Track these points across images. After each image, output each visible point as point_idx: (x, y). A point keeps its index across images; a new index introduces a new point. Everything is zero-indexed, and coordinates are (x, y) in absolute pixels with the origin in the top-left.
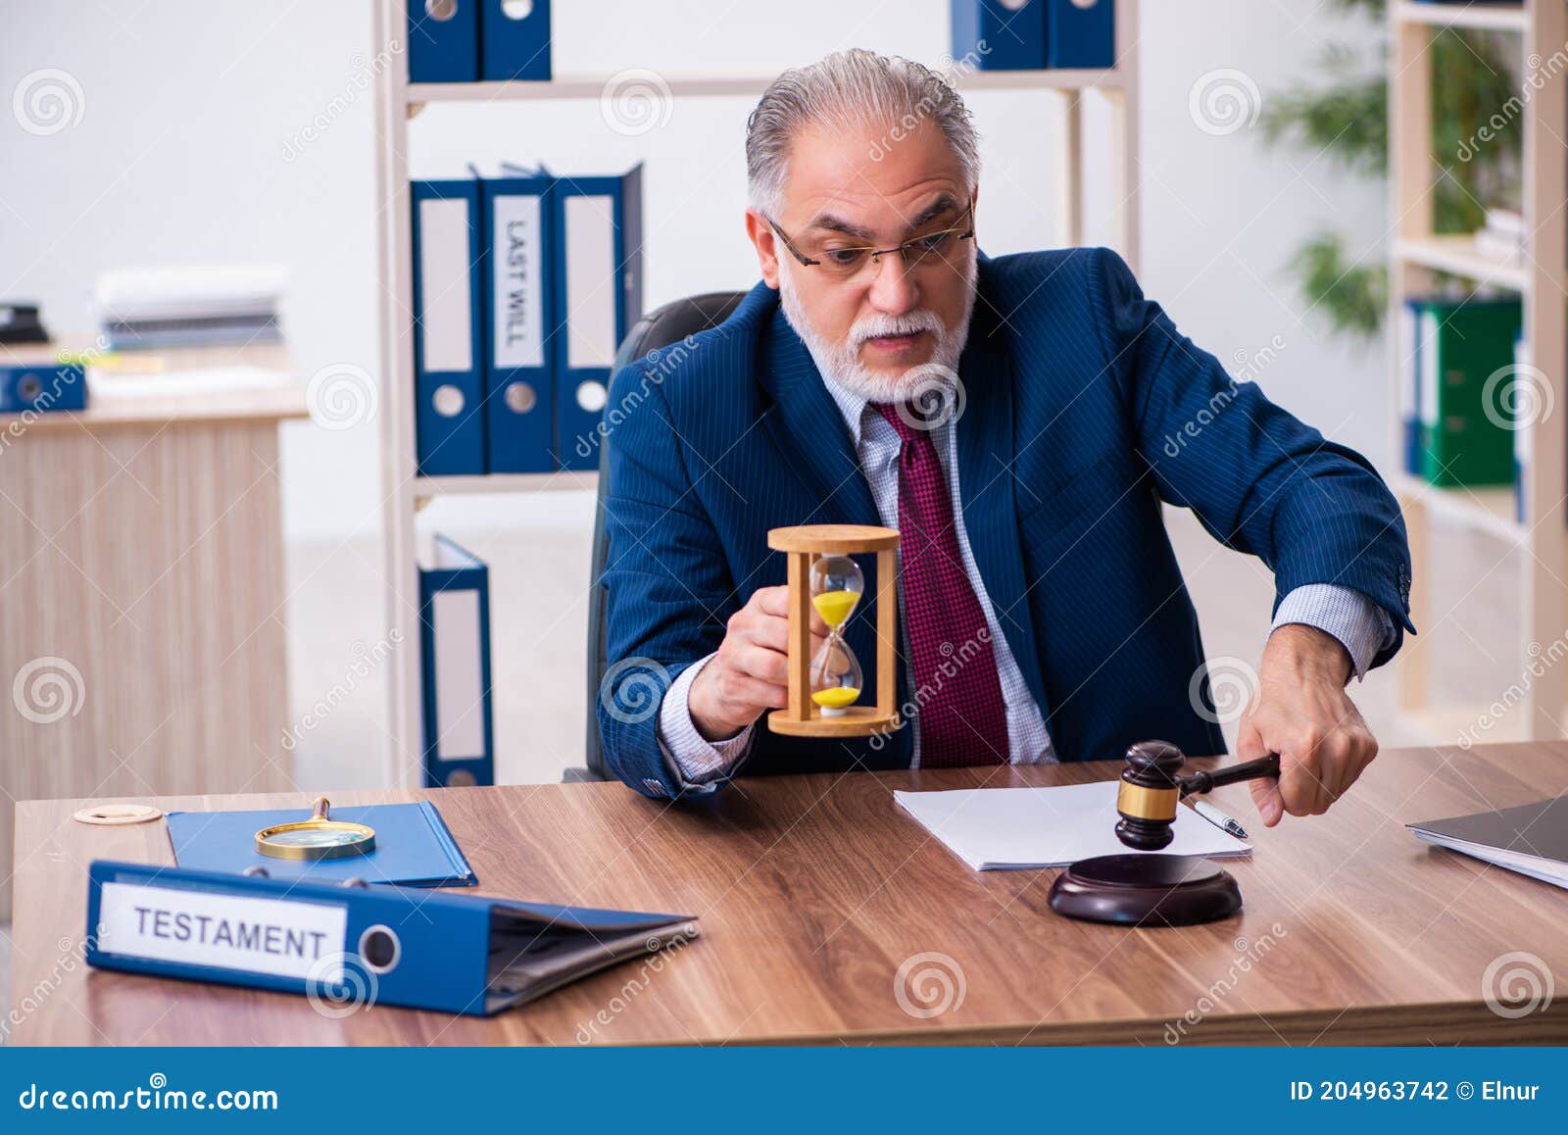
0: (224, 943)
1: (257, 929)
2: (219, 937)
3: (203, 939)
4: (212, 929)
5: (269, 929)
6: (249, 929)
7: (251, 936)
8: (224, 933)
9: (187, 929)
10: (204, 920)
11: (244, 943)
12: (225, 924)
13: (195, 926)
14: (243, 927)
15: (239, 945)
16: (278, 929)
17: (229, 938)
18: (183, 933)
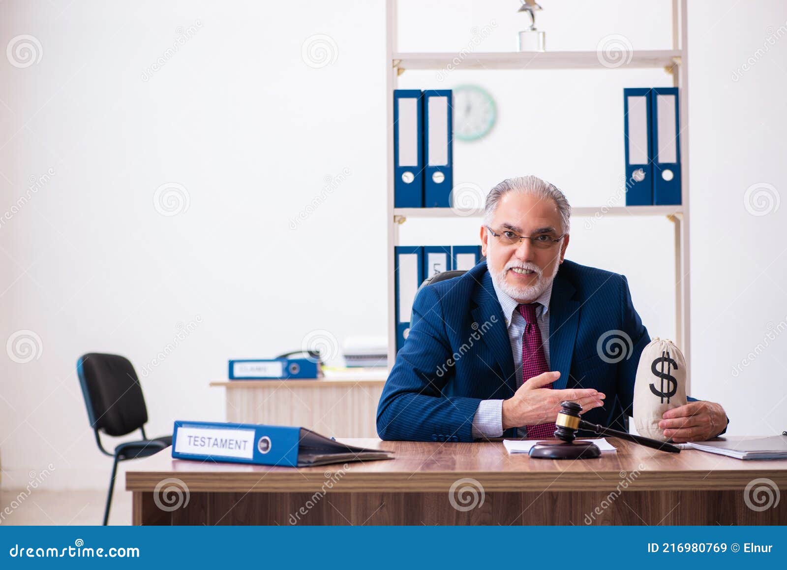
0: (215, 446)
1: (226, 441)
2: (214, 444)
3: (209, 446)
4: (212, 441)
5: (230, 440)
6: (224, 441)
7: (224, 443)
8: (216, 443)
9: (204, 442)
10: (210, 438)
11: (222, 446)
12: (216, 440)
13: (207, 441)
14: (222, 440)
15: (220, 447)
16: (233, 440)
17: (217, 445)
18: (203, 444)
